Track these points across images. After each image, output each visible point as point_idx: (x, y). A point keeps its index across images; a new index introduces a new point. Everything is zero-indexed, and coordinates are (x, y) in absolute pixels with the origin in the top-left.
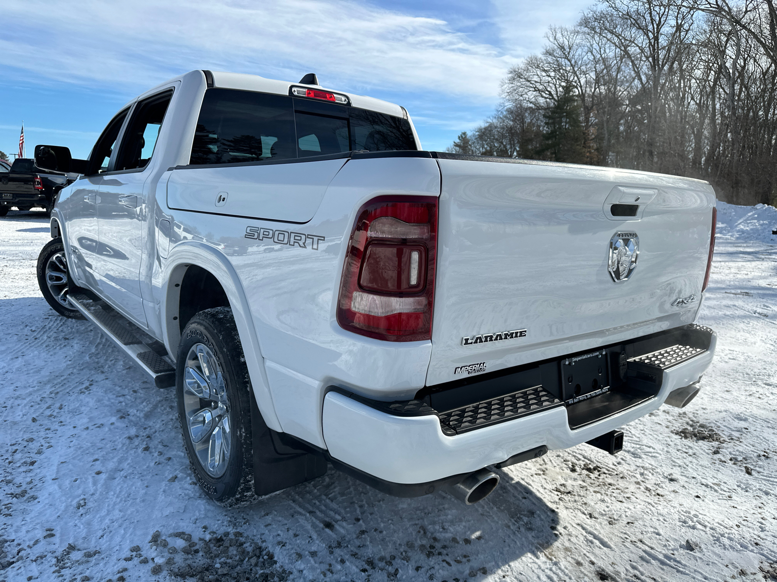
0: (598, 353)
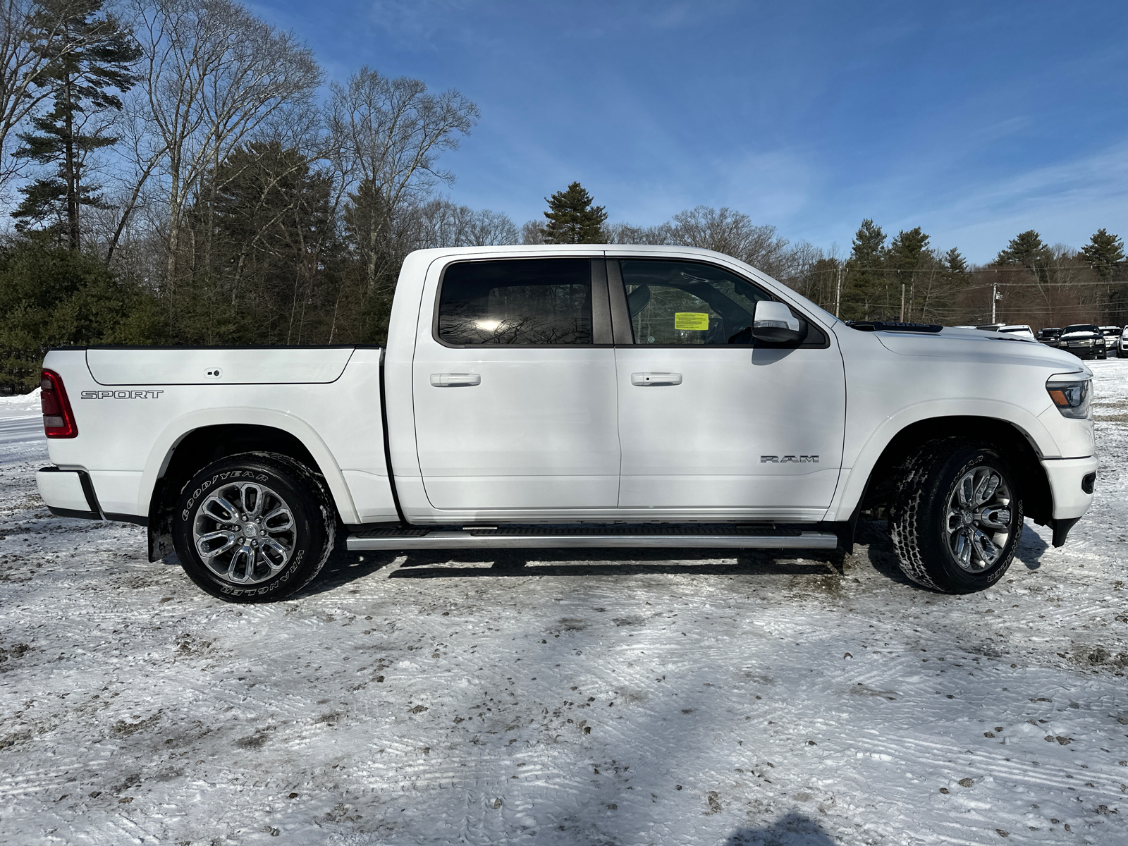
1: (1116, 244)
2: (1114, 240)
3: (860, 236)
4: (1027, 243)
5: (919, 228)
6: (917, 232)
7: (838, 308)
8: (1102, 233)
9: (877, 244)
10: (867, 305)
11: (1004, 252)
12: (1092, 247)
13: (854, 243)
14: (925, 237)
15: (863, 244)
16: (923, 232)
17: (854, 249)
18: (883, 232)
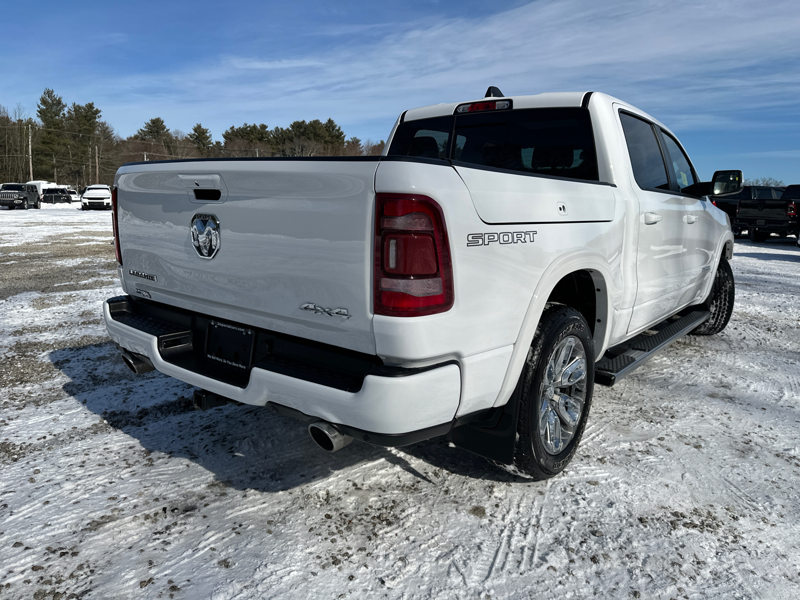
0: (243, 330)
1: (208, 135)
2: (206, 132)
3: (44, 101)
4: (156, 126)
5: (93, 103)
6: (90, 106)
7: (31, 160)
8: (199, 126)
9: (60, 110)
10: (54, 160)
11: (141, 130)
12: (194, 135)
13: (39, 107)
14: (98, 111)
15: (47, 109)
16: (96, 107)
17: (39, 112)
18: (64, 102)
